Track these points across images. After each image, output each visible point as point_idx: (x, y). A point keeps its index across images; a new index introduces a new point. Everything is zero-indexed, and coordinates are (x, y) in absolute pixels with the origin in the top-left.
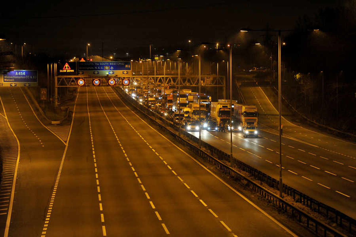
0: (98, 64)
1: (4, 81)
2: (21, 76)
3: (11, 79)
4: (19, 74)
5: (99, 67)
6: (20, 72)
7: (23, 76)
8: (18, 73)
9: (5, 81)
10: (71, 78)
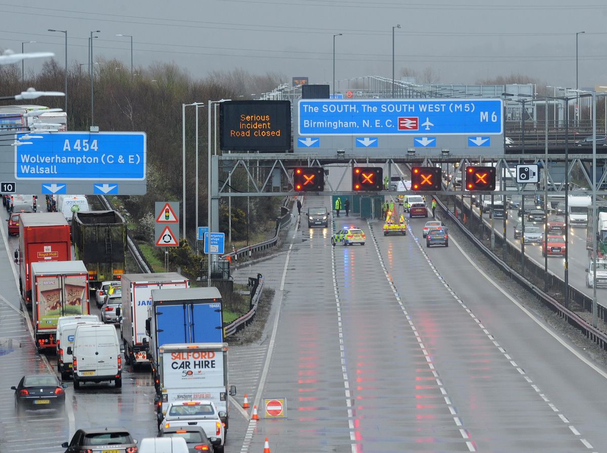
0: (375, 109)
1: (20, 174)
2: (81, 154)
3: (45, 165)
4: (75, 147)
5: (377, 122)
6: (78, 142)
7: (91, 153)
8: (72, 144)
9: (25, 175)
10: (273, 161)
